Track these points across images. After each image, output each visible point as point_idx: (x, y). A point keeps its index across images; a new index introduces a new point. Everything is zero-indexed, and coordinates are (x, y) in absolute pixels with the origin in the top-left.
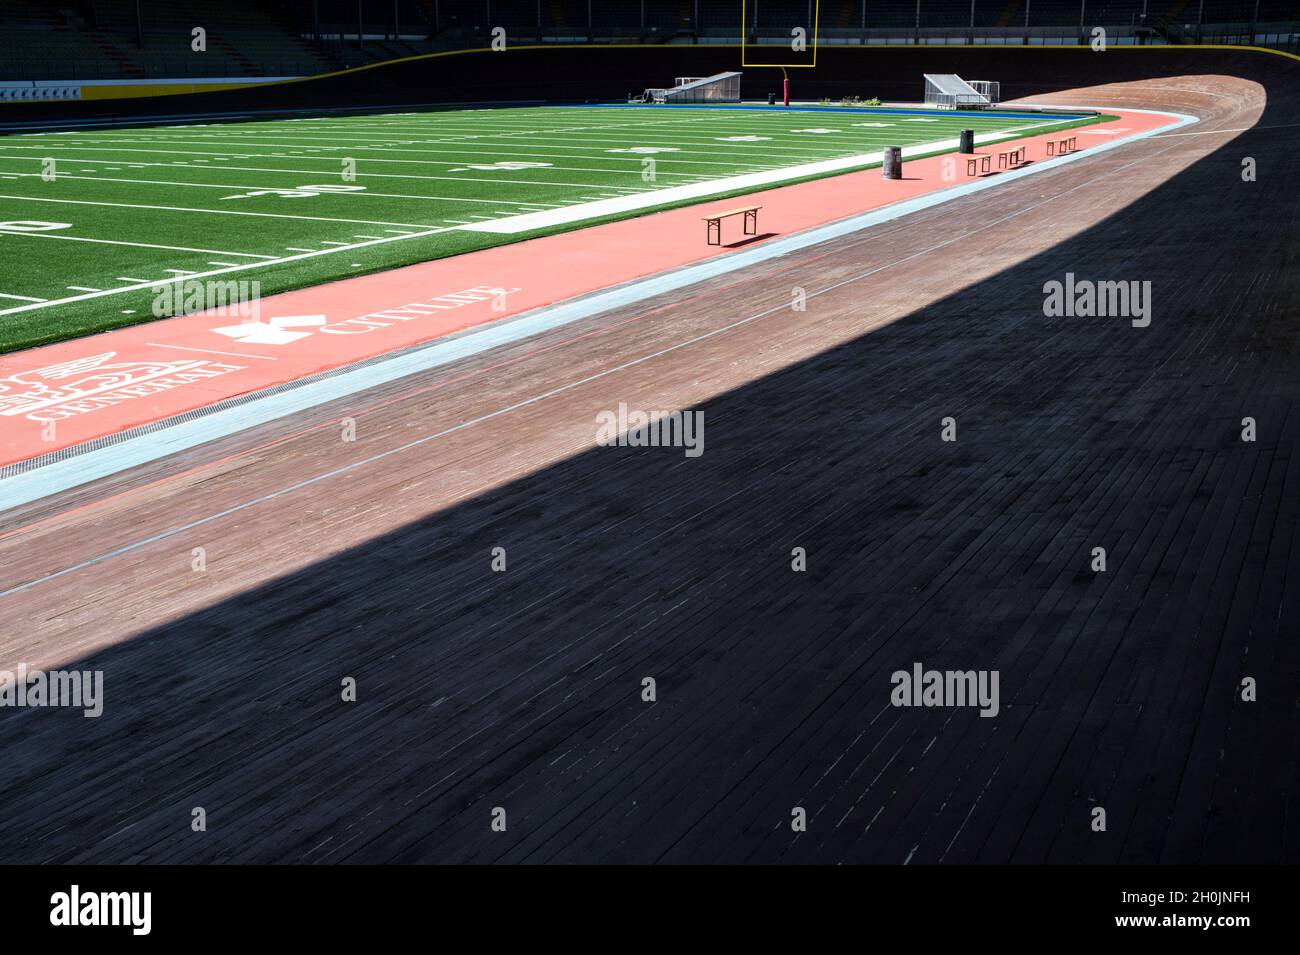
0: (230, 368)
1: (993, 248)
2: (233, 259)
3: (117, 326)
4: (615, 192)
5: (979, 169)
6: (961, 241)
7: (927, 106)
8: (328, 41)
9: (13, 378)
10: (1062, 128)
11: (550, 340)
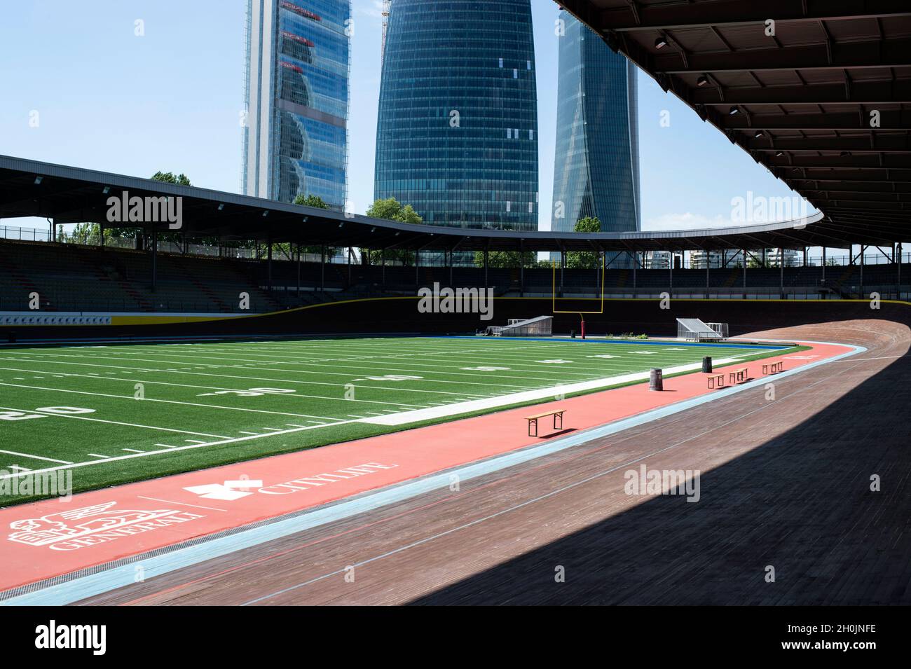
0: (194, 516)
1: (727, 441)
2: (202, 438)
3: (118, 483)
4: (465, 397)
5: (716, 384)
6: (704, 436)
7: (678, 339)
8: (276, 291)
9: (43, 519)
10: (772, 355)
11: (417, 504)
